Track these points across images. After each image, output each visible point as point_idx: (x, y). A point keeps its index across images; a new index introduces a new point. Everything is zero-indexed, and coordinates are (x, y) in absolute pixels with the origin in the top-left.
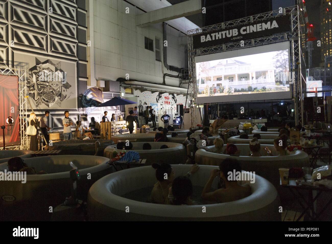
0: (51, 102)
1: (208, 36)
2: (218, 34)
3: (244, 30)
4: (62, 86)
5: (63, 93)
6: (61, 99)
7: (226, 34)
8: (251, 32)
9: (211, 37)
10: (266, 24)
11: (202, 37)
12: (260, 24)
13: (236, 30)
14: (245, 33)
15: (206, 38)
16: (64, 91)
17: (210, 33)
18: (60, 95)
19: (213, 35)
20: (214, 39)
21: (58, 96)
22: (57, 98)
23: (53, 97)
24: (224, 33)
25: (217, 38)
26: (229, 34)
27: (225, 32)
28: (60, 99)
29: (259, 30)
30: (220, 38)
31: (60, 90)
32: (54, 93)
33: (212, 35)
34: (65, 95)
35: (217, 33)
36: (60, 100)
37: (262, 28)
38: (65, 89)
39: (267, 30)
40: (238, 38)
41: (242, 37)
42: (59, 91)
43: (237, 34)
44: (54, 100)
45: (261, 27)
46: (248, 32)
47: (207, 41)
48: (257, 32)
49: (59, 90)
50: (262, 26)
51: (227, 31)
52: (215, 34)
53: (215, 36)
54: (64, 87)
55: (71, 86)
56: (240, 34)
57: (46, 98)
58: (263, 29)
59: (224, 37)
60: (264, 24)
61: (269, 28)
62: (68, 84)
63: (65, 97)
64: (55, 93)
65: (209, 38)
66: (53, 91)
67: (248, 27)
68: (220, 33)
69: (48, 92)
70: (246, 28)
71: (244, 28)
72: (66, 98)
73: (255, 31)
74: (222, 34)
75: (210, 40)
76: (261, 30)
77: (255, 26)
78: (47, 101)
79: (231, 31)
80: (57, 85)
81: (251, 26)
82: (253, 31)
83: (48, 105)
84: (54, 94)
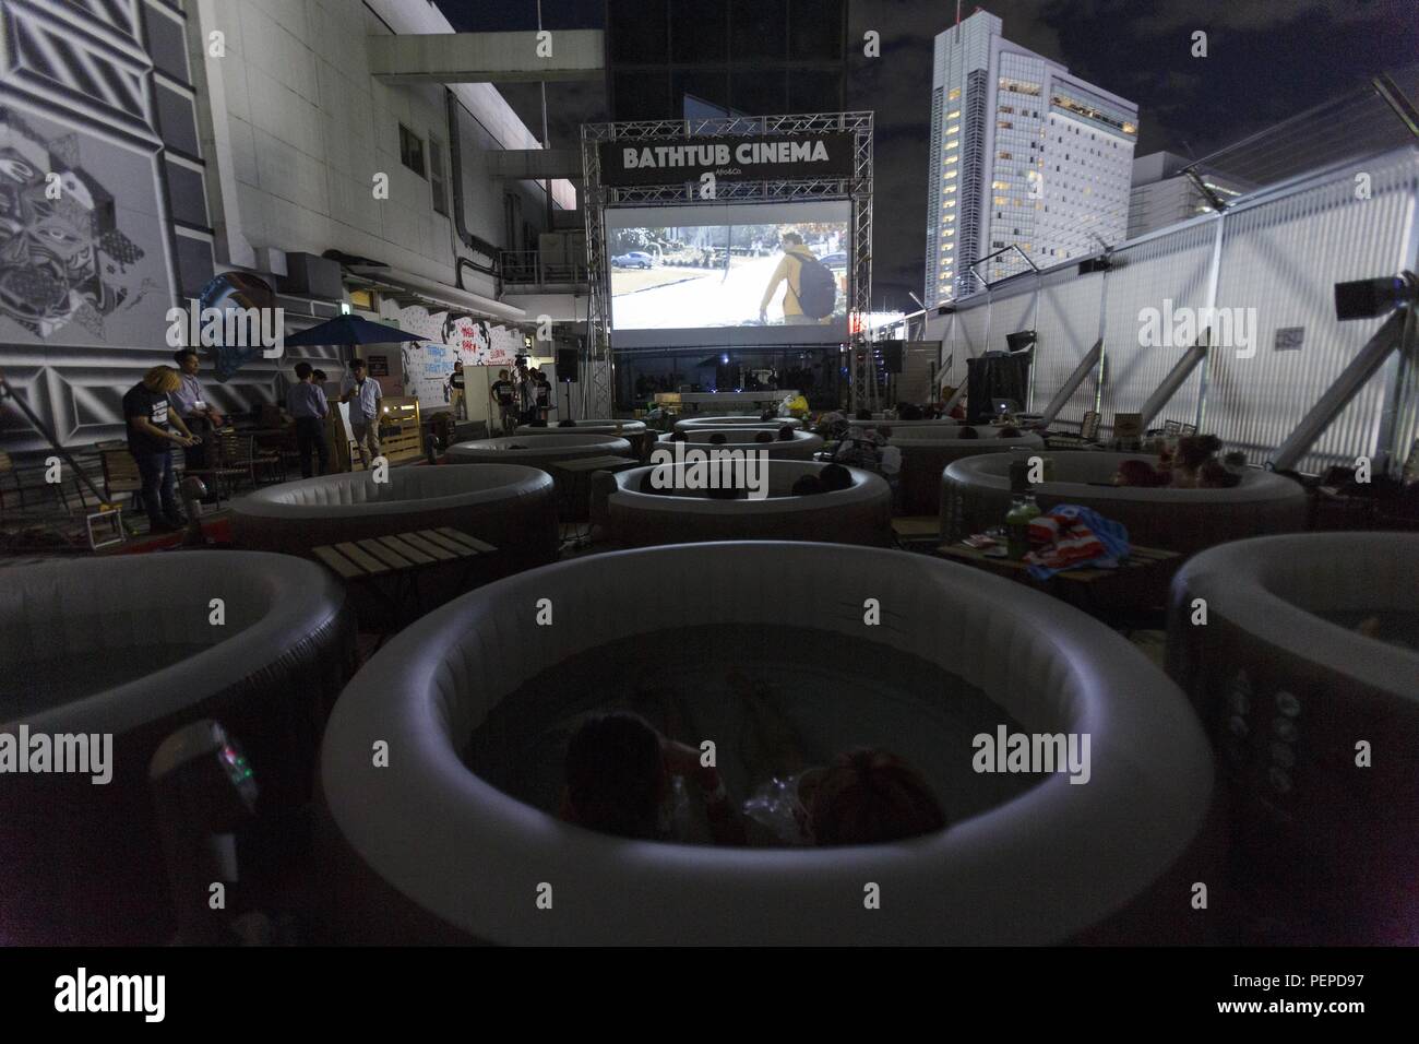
0: (48, 311)
1: (647, 151)
2: (676, 151)
3: (747, 154)
4: (96, 250)
5: (105, 277)
6: (101, 305)
7: (696, 153)
8: (764, 160)
9: (656, 157)
10: (801, 145)
11: (627, 151)
12: (786, 145)
13: (726, 148)
14: (747, 161)
15: (639, 157)
16: (111, 270)
17: (652, 145)
18: (93, 285)
19: (660, 151)
20: (662, 163)
21: (82, 290)
22: (77, 301)
23: (56, 293)
24: (691, 150)
25: (672, 164)
26: (706, 158)
27: (695, 148)
28: (95, 304)
29: (783, 159)
30: (682, 163)
31: (92, 265)
32: (60, 272)
33: (657, 150)
34: (116, 289)
35: (672, 149)
36: (98, 309)
37: (790, 155)
38: (117, 265)
39: (801, 162)
40: (730, 172)
41: (739, 172)
42: (84, 266)
43: (727, 159)
44: (66, 305)
45: (787, 152)
46: (756, 160)
47: (642, 166)
48: (778, 164)
49: (81, 261)
50: (790, 149)
51: (701, 148)
52: (665, 149)
53: (667, 155)
54: (108, 251)
55: (141, 253)
56: (734, 162)
57: (18, 294)
58: (794, 159)
59: (692, 163)
60: (794, 145)
61: (807, 159)
62: (129, 241)
63: (121, 298)
64: (66, 276)
65: (647, 159)
66: (55, 264)
67: (756, 146)
68: (680, 149)
69: (22, 265)
70: (752, 149)
71: (747, 147)
72: (126, 303)
73: (774, 160)
74: (686, 154)
75: (653, 165)
76: (787, 160)
77: (773, 145)
78: (25, 308)
79: (710, 148)
80: (67, 238)
81: (764, 145)
82: (768, 159)
83: (35, 329)
84: (62, 278)
